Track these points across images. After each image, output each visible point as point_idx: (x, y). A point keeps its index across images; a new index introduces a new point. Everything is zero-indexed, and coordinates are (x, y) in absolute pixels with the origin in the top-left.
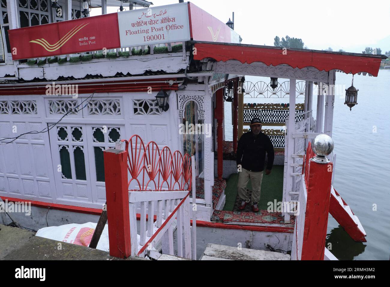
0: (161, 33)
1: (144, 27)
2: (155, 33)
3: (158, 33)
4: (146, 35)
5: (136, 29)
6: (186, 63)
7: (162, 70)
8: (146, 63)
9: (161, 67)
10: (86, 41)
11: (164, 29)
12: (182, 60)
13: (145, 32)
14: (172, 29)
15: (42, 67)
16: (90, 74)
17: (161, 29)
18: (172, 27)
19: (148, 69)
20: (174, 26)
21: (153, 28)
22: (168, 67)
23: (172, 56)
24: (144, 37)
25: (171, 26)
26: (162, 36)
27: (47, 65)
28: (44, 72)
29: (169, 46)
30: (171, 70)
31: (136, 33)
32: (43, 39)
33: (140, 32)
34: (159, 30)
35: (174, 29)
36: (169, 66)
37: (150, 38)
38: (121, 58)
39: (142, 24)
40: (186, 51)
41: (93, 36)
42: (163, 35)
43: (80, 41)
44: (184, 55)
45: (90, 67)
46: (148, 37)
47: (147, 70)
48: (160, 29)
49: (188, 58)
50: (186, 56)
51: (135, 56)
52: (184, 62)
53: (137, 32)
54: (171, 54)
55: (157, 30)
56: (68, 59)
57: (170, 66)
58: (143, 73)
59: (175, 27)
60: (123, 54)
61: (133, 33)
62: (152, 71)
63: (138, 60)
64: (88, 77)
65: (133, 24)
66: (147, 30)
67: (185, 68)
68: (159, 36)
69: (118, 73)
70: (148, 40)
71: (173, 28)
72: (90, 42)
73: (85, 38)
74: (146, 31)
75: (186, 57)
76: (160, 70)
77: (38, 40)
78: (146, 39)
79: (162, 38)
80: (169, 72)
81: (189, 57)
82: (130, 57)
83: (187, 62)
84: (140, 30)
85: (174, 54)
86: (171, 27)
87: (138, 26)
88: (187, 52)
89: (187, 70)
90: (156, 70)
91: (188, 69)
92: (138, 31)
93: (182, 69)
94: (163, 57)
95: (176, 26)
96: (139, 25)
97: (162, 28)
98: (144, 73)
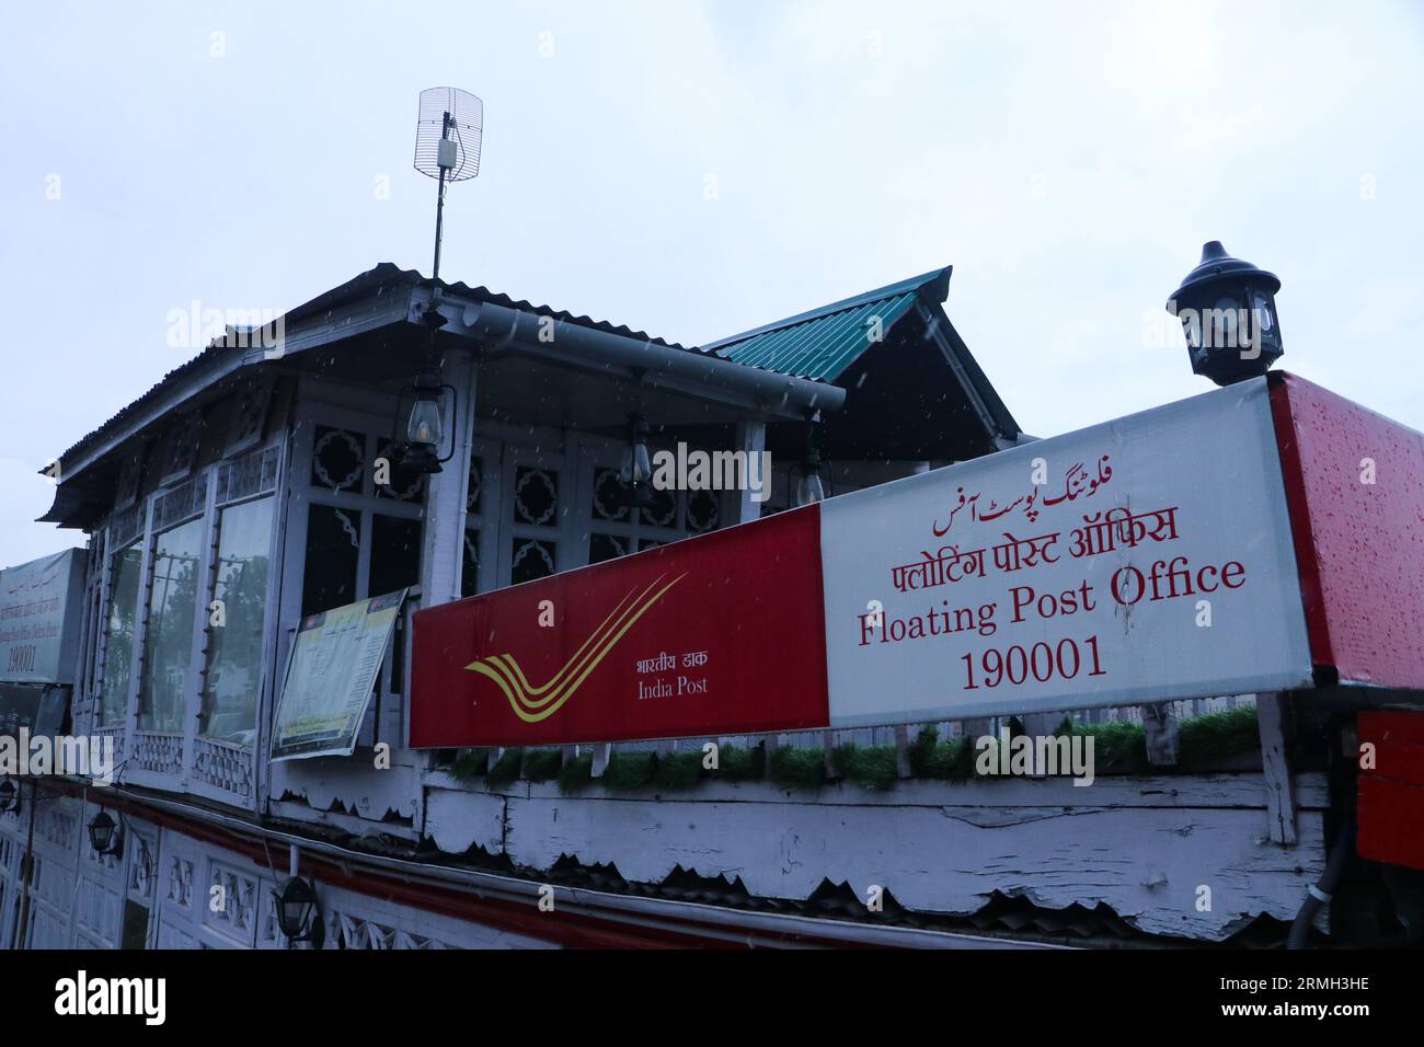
0: (1076, 626)
1: (966, 592)
2: (1036, 630)
3: (1056, 629)
4: (975, 643)
5: (920, 601)
6: (1299, 871)
7: (1102, 906)
8: (1000, 841)
9: (1099, 878)
10: (669, 677)
11: (1101, 596)
12: (1258, 842)
13: (971, 627)
14: (1156, 597)
15: (505, 793)
16: (690, 867)
17: (1079, 599)
18: (1154, 577)
19: (1005, 885)
20: (1171, 575)
21: (1024, 596)
22: (1151, 888)
23: (1181, 800)
24: (968, 657)
25: (1147, 574)
26: (1085, 651)
27: (519, 788)
28: (506, 819)
29: (1155, 726)
30: (1178, 917)
31: (914, 629)
32: (507, 657)
33: (939, 622)
34: (1066, 603)
35: (1173, 594)
36: (1155, 879)
37: (1004, 666)
38: (849, 794)
39: (957, 571)
40: (1295, 769)
41: (696, 650)
42: (1093, 640)
43: (642, 676)
44: (1281, 803)
45: (692, 827)
46: (992, 662)
47: (1005, 891)
48: (1068, 597)
49: (1313, 825)
50: (1298, 809)
51: (932, 782)
52: (1280, 859)
53: (927, 629)
54: (1167, 789)
55: (1047, 606)
56: (597, 770)
57: (1164, 883)
58: (975, 910)
59: (1180, 581)
60: (861, 766)
61: (898, 631)
62: (1030, 897)
63: (946, 815)
64: (682, 882)
65: (899, 573)
66: (986, 612)
67: (1292, 917)
68: (1067, 650)
69: (826, 882)
70: (987, 681)
71: (1163, 584)
72: (682, 681)
73: (663, 656)
74: (976, 619)
75: (1295, 822)
76: (1091, 906)
77: (493, 659)
78: (980, 675)
79: (1087, 664)
80: (1156, 931)
81: (1319, 817)
82: (902, 786)
83: (1305, 864)
84: (939, 609)
85: (1194, 789)
86: (1149, 584)
87: (929, 582)
88: (1306, 779)
89: (1312, 933)
90: (1061, 900)
91: (1323, 926)
92: (931, 616)
93: (1264, 915)
94: (1112, 807)
95: (1187, 574)
96: (938, 580)
97: (1084, 590)
98: (982, 912)
